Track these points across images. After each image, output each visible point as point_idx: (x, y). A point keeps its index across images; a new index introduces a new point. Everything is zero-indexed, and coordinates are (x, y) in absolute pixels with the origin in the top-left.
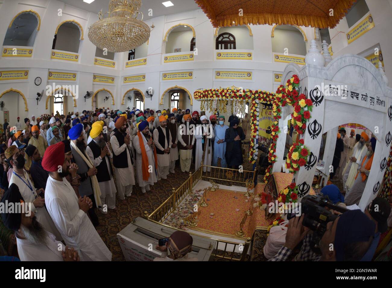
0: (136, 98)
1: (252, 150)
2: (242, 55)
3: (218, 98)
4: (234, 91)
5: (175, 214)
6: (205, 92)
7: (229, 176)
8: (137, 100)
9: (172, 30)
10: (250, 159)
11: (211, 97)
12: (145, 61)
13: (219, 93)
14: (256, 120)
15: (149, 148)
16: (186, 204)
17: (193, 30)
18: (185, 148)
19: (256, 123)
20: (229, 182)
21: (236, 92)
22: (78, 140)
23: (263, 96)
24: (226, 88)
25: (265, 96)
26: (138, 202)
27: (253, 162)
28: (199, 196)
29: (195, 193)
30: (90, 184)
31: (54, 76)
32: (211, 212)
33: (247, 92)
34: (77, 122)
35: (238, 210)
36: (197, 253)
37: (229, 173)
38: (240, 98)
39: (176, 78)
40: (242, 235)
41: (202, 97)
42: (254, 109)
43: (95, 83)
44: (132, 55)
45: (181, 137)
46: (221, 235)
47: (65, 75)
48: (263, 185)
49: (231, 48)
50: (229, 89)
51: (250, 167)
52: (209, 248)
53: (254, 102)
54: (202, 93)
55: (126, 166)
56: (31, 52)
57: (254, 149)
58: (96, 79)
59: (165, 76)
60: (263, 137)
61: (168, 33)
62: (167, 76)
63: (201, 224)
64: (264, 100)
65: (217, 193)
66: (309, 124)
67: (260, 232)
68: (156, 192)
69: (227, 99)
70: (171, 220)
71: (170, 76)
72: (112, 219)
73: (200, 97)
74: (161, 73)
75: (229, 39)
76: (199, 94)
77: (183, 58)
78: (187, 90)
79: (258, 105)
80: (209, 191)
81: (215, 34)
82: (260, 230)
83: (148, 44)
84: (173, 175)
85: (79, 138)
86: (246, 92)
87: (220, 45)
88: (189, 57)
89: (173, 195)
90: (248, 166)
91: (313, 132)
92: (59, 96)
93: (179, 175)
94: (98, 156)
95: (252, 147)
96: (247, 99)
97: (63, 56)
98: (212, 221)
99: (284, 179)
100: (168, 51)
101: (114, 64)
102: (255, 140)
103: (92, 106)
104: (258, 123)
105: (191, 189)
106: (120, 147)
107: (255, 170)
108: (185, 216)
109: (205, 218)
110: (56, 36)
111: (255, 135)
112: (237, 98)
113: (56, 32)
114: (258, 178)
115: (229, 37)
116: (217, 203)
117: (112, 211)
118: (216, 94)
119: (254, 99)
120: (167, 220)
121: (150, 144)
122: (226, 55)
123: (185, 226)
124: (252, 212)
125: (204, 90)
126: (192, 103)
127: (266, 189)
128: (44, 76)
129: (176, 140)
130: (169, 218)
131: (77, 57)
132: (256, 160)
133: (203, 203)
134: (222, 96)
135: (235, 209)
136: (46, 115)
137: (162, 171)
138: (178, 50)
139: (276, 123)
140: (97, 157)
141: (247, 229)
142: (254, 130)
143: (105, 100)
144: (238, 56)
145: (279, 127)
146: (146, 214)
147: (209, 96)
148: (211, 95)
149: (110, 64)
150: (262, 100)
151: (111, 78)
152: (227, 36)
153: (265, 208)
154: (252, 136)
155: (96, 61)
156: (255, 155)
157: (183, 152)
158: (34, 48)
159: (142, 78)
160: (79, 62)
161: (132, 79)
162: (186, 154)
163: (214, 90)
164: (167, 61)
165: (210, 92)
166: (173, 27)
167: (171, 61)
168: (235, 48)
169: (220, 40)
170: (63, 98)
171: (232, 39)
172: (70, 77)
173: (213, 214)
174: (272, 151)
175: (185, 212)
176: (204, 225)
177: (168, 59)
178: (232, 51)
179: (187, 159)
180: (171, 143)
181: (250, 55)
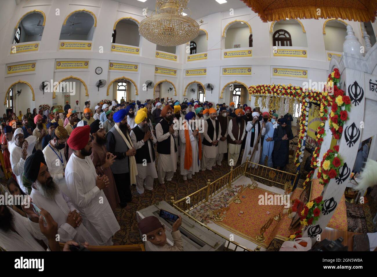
0: (199, 91)
1: (298, 151)
2: (297, 52)
3: (270, 94)
4: (285, 88)
5: (206, 205)
6: (257, 87)
7: (272, 176)
8: (200, 93)
9: (230, 26)
10: (295, 161)
11: (263, 93)
12: (206, 55)
13: (271, 90)
14: (305, 120)
15: (194, 138)
16: (220, 197)
17: (249, 27)
18: (234, 143)
19: (304, 124)
20: (270, 182)
21: (287, 89)
22: (121, 123)
23: (313, 95)
24: (277, 84)
25: (315, 95)
26: (177, 187)
27: (298, 165)
28: (236, 192)
29: (233, 188)
30: (127, 163)
31: (115, 66)
32: (241, 210)
33: (298, 89)
34: (131, 108)
35: (268, 213)
36: (201, 247)
37: (272, 173)
38: (291, 96)
39: (235, 73)
40: (261, 240)
41: (255, 93)
42: (304, 108)
43: (156, 74)
44: (193, 50)
45: (231, 131)
46: (241, 235)
47: (126, 66)
48: (300, 191)
49: (287, 45)
50: (280, 86)
51: (294, 169)
52: (215, 246)
53: (304, 101)
54: (255, 88)
55: (168, 152)
56: (90, 45)
57: (301, 151)
58: (158, 70)
59: (225, 70)
60: (314, 139)
61: (225, 29)
62: (227, 71)
63: (227, 220)
64: (314, 99)
65: (255, 192)
66: (347, 128)
67: (277, 242)
68: (197, 181)
69: (278, 96)
70: (200, 210)
71: (229, 71)
72: (146, 198)
73: (253, 92)
74: (222, 68)
75: (285, 36)
76: (253, 89)
77: (242, 54)
78: (246, 86)
79: (308, 105)
80: (247, 188)
81: (270, 30)
82: (278, 239)
83: (207, 40)
84: (219, 167)
85: (122, 122)
86: (296, 90)
87: (277, 42)
88: (247, 53)
89: (207, 186)
90: (293, 168)
91: (350, 138)
92: (123, 85)
93: (225, 168)
94: (141, 140)
95: (299, 149)
96: (297, 97)
97: (124, 49)
98: (239, 219)
99: (320, 188)
100: (228, 46)
101: (176, 57)
102: (303, 141)
103: (154, 95)
104: (306, 123)
105: (230, 184)
106: (164, 134)
107: (297, 173)
108: (214, 209)
109: (233, 214)
110: (115, 31)
111: (303, 136)
112: (288, 96)
113: (114, 28)
114: (299, 183)
115: (285, 33)
116: (251, 202)
117: (149, 192)
118: (268, 90)
119: (304, 98)
120: (196, 209)
121: (195, 134)
122: (282, 52)
123: (211, 218)
124: (281, 218)
125: (257, 85)
126: (251, 99)
127: (301, 196)
128: (105, 66)
129: (226, 134)
130: (199, 208)
131: (138, 50)
132: (301, 163)
133: (237, 199)
134: (274, 92)
135: (266, 211)
136: (107, 100)
137: (208, 162)
138: (237, 46)
139: (322, 124)
140: (139, 141)
141: (268, 235)
142: (302, 131)
143: (168, 90)
144: (293, 54)
145: (325, 130)
146: (172, 199)
147: (261, 91)
148: (263, 90)
149: (172, 57)
150: (312, 99)
151: (174, 71)
152: (283, 33)
153: (293, 217)
154: (300, 137)
155: (157, 54)
156: (301, 157)
157: (232, 146)
158: (93, 42)
159: (203, 72)
160: (141, 54)
161: (194, 73)
162: (235, 148)
163: (267, 86)
164: (227, 56)
165: (262, 88)
166: (230, 24)
167: (230, 56)
168: (291, 45)
169: (276, 36)
170: (126, 87)
171: (288, 36)
172: (132, 68)
173: (242, 212)
174: (315, 156)
175: (216, 205)
176: (229, 222)
177: (228, 54)
178: (289, 48)
179: (235, 153)
180: (220, 136)
181: (305, 53)
